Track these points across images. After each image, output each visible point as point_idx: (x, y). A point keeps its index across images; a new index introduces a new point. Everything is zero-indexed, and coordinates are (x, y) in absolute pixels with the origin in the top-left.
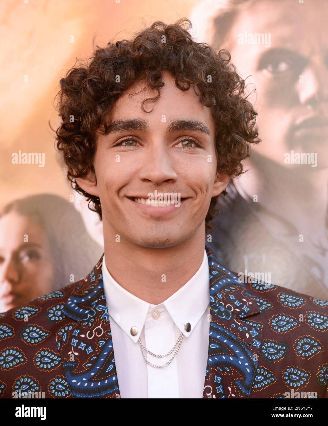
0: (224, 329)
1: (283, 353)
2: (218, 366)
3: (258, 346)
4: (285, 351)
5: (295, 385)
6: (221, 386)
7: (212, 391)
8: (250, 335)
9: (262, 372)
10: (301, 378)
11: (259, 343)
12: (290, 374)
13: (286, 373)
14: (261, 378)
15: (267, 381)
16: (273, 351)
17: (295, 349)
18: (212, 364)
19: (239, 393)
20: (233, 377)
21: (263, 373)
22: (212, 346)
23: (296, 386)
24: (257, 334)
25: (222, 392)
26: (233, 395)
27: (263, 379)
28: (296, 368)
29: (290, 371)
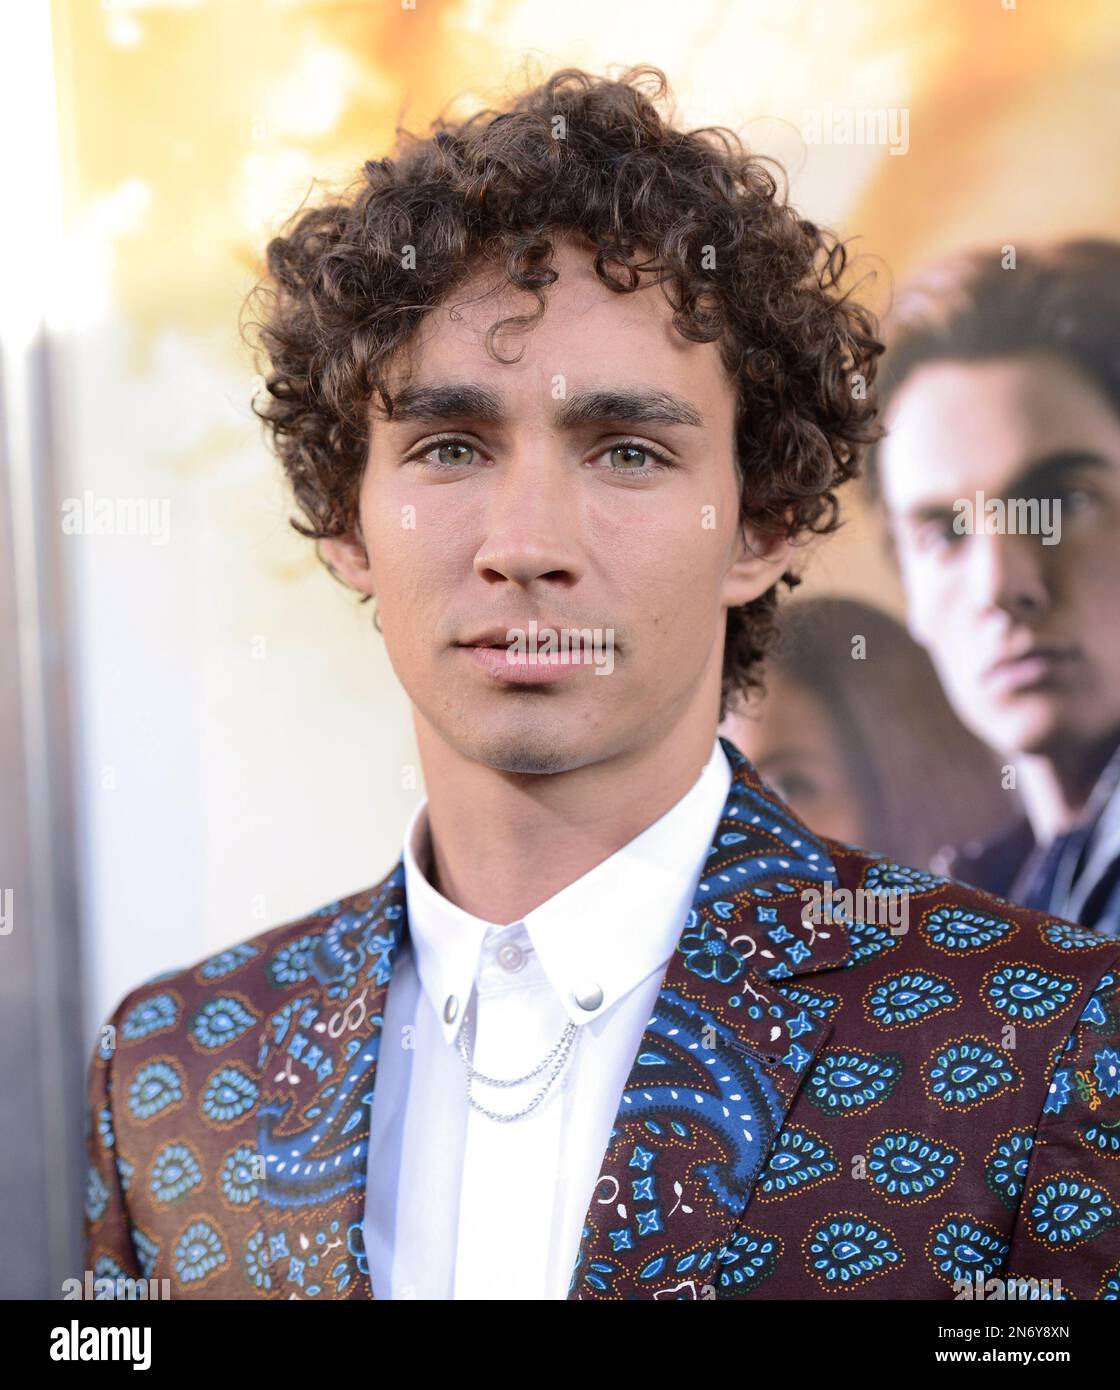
0: (700, 1009)
1: (882, 1087)
2: (651, 1119)
3: (800, 1064)
4: (891, 1084)
5: (907, 1188)
6: (649, 1179)
7: (616, 1194)
8: (785, 1031)
9: (797, 1142)
10: (927, 1167)
11: (805, 1058)
12: (894, 1153)
13: (878, 1151)
14: (791, 1161)
15: (807, 1172)
16: (851, 1082)
17: (924, 1079)
18: (632, 1111)
19: (708, 1202)
20: (695, 1155)
21: (801, 1146)
22: (644, 1059)
23: (908, 1192)
24: (810, 1029)
25: (651, 1198)
26: (687, 1209)
27: (795, 1166)
28: (917, 1138)
29: (895, 1146)
